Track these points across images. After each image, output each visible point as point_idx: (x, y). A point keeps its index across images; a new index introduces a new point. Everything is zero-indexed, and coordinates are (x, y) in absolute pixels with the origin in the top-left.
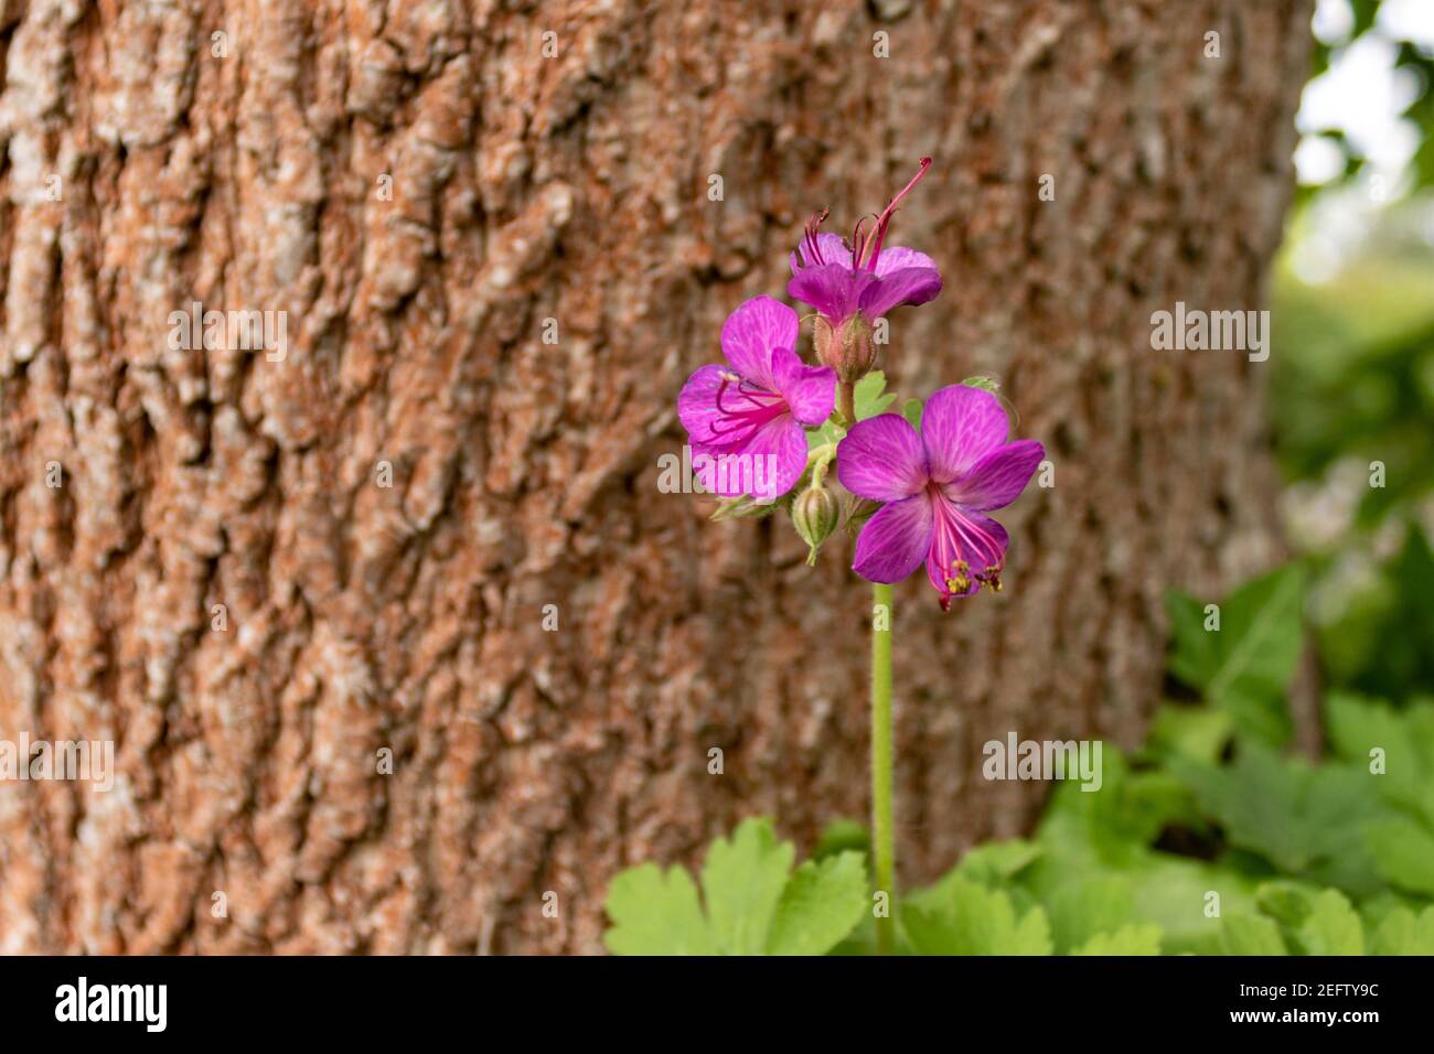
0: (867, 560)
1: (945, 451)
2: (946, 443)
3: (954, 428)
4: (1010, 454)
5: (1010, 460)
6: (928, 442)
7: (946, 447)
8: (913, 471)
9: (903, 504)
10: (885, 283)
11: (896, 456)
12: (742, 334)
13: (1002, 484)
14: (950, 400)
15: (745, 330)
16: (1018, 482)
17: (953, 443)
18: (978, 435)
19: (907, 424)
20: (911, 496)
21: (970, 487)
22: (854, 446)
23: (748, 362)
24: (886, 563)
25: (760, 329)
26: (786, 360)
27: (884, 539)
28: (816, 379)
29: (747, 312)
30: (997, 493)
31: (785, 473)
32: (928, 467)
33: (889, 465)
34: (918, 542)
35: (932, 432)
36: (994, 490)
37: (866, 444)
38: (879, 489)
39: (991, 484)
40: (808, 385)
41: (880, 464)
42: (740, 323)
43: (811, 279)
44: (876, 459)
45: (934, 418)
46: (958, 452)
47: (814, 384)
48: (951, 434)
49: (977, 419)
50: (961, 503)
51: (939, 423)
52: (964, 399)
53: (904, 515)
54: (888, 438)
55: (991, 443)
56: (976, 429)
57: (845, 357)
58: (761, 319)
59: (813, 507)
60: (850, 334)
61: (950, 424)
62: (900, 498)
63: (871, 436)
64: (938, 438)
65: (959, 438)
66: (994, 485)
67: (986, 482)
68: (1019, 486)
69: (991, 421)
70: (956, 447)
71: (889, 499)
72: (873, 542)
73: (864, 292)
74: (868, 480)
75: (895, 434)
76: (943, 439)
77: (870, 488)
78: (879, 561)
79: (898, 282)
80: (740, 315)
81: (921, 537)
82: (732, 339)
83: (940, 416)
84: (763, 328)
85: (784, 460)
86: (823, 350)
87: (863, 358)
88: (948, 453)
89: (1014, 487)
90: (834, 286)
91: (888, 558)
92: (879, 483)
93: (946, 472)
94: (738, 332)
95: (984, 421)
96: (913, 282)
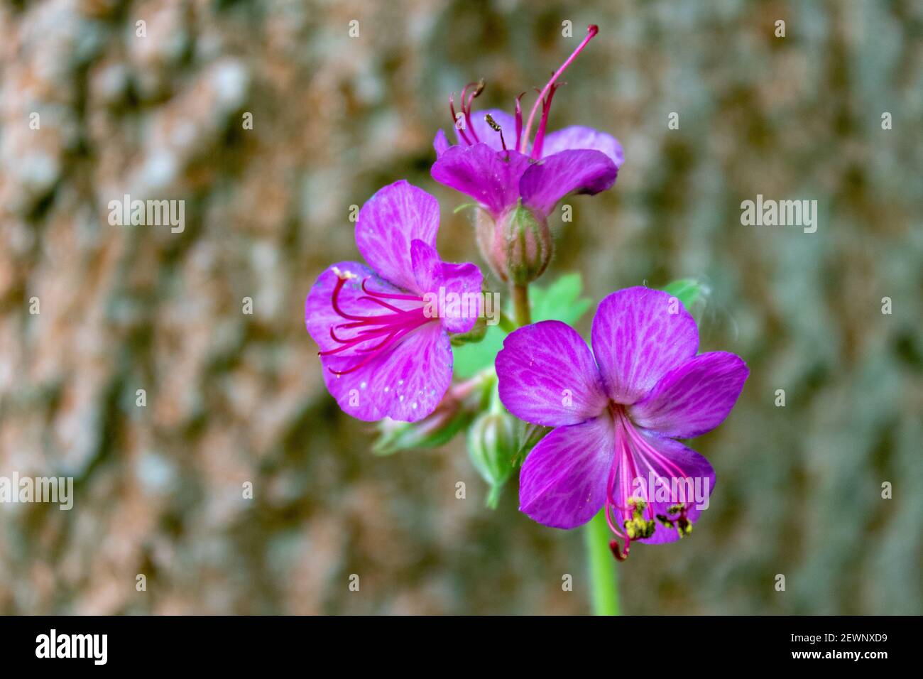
0: (539, 500)
1: (623, 366)
2: (624, 356)
3: (633, 338)
4: (702, 368)
5: (705, 376)
6: (601, 355)
7: (624, 361)
8: (585, 391)
9: (575, 430)
10: (547, 167)
11: (563, 372)
12: (379, 225)
13: (696, 408)
14: (627, 304)
15: (382, 220)
16: (719, 404)
17: (633, 357)
18: (663, 346)
19: (574, 333)
20: (588, 420)
21: (657, 410)
22: (514, 360)
23: (387, 258)
24: (563, 503)
25: (399, 220)
26: (426, 256)
27: (555, 473)
28: (460, 279)
29: (384, 200)
30: (695, 416)
31: (429, 391)
32: (603, 385)
33: (557, 382)
34: (600, 476)
35: (606, 342)
36: (691, 412)
37: (527, 357)
38: (547, 411)
39: (683, 406)
40: (453, 285)
41: (546, 382)
42: (376, 212)
43: (457, 162)
44: (541, 375)
45: (607, 326)
46: (640, 367)
47: (459, 283)
48: (630, 345)
49: (661, 328)
50: (650, 430)
51: (614, 331)
52: (644, 303)
53: (578, 443)
54: (551, 348)
55: (678, 355)
56: (660, 339)
57: (510, 255)
58: (400, 208)
59: (491, 435)
60: (513, 228)
61: (628, 333)
62: (572, 422)
63: (530, 347)
64: (613, 350)
65: (640, 349)
66: (690, 406)
67: (677, 403)
68: (722, 409)
69: (677, 330)
70: (636, 361)
71: (559, 424)
72: (542, 477)
73: (523, 177)
74: (534, 402)
75: (561, 345)
76: (620, 351)
77: (535, 411)
78: (555, 500)
79: (560, 166)
80: (377, 203)
81: (602, 471)
82: (367, 231)
83: (616, 323)
84: (402, 217)
85: (428, 376)
86: (487, 246)
87: (532, 255)
88: (628, 367)
89: (717, 410)
90: (485, 172)
91: (565, 496)
92: (546, 404)
93: (627, 391)
94: (374, 223)
95: (669, 331)
96: (580, 167)
